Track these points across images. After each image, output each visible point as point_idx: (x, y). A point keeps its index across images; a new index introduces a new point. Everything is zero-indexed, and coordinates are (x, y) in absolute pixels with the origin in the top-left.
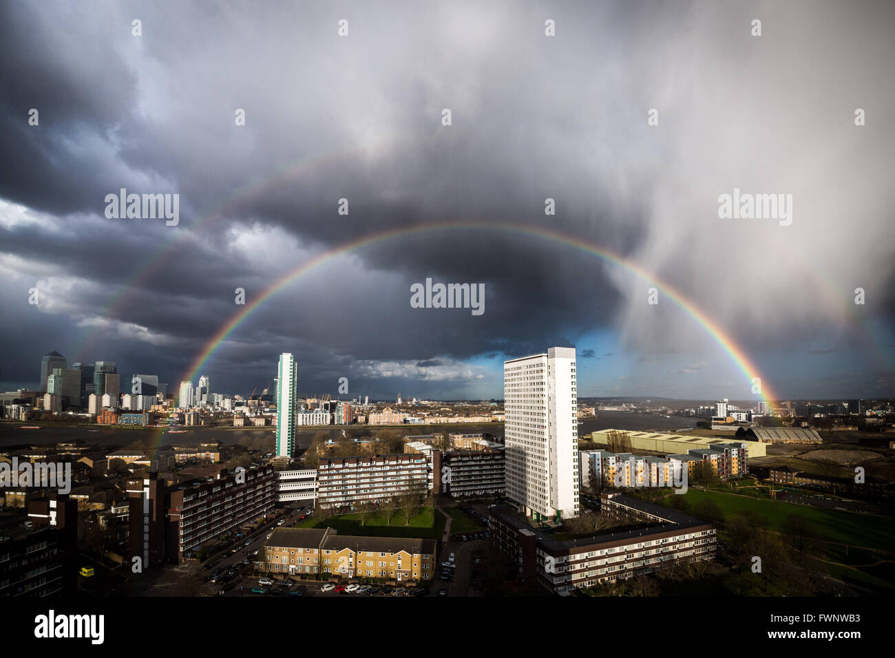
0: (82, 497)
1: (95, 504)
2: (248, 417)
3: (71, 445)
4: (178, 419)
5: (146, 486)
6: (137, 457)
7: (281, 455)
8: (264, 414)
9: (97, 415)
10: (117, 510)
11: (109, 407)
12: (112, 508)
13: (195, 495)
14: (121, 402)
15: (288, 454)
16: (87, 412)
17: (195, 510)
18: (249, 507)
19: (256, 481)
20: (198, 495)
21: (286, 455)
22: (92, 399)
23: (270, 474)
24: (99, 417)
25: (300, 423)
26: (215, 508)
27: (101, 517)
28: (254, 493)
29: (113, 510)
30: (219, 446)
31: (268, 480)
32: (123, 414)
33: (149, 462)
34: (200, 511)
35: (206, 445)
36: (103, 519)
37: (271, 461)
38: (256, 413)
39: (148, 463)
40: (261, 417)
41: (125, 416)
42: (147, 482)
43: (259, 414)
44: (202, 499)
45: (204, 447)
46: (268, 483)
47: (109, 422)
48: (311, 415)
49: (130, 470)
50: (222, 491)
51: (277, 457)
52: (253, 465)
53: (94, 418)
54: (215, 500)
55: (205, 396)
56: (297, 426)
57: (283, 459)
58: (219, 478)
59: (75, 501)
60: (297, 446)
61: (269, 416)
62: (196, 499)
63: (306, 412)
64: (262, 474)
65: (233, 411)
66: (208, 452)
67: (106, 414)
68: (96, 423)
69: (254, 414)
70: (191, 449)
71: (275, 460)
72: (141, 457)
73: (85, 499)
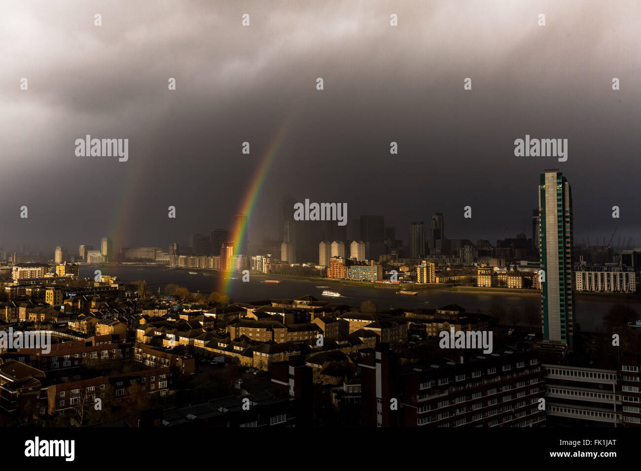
0: (316, 366)
1: (327, 377)
2: (496, 274)
3: (305, 302)
4: (409, 274)
5: (378, 361)
6: (367, 321)
7: (551, 338)
8: (519, 269)
9: (326, 268)
10: (348, 388)
11: (338, 258)
12: (344, 385)
13: (434, 382)
14: (348, 252)
15: (563, 338)
16: (318, 264)
17: (434, 403)
18: (507, 415)
19: (515, 375)
20: (437, 383)
21: (559, 339)
22: (322, 247)
23: (535, 367)
24: (329, 269)
25: (579, 287)
26: (460, 407)
27: (334, 395)
28: (513, 393)
29: (345, 388)
30: (459, 315)
31: (532, 376)
32: (352, 267)
33: (380, 330)
34: (441, 406)
35: (443, 312)
36: (336, 397)
37: (535, 346)
38: (509, 269)
39: (378, 330)
40: (516, 274)
41: (354, 269)
42: (378, 355)
43: (512, 270)
44: (442, 389)
45: (440, 314)
46: (532, 382)
47: (338, 276)
48: (599, 273)
49: (360, 338)
50: (467, 381)
51: (545, 341)
52: (509, 349)
53: (324, 272)
54: (458, 395)
55: (439, 242)
56: (575, 293)
57: (555, 344)
58: (462, 362)
59: (311, 369)
60: (577, 326)
61: (528, 274)
62: (436, 389)
63: (588, 269)
64: (522, 366)
65: (476, 264)
66: (446, 323)
67: (335, 265)
68: (327, 277)
69: (505, 269)
70: (427, 317)
71: (541, 345)
72: (371, 322)
73: (319, 369)
